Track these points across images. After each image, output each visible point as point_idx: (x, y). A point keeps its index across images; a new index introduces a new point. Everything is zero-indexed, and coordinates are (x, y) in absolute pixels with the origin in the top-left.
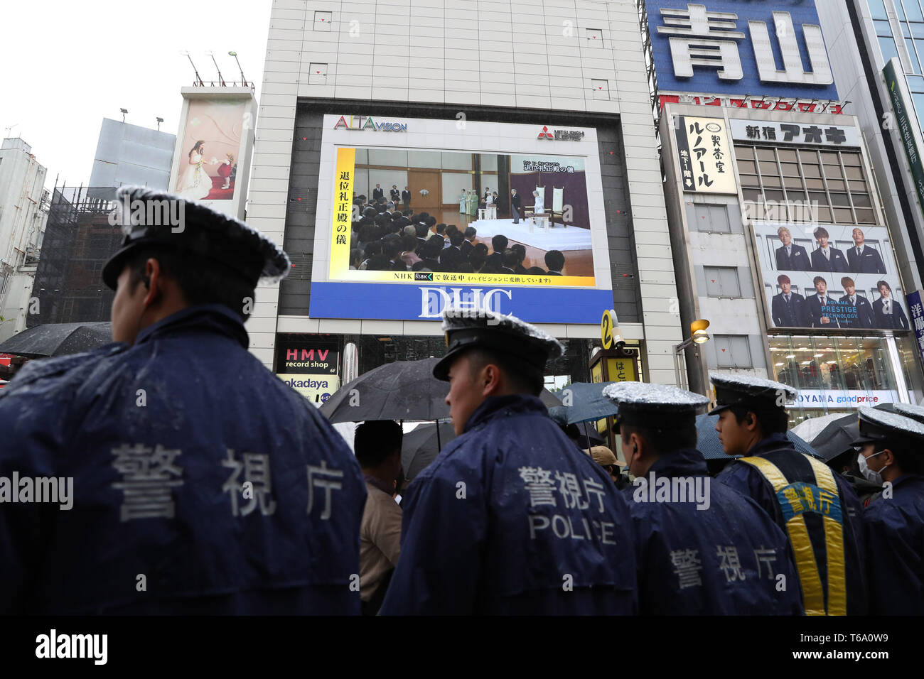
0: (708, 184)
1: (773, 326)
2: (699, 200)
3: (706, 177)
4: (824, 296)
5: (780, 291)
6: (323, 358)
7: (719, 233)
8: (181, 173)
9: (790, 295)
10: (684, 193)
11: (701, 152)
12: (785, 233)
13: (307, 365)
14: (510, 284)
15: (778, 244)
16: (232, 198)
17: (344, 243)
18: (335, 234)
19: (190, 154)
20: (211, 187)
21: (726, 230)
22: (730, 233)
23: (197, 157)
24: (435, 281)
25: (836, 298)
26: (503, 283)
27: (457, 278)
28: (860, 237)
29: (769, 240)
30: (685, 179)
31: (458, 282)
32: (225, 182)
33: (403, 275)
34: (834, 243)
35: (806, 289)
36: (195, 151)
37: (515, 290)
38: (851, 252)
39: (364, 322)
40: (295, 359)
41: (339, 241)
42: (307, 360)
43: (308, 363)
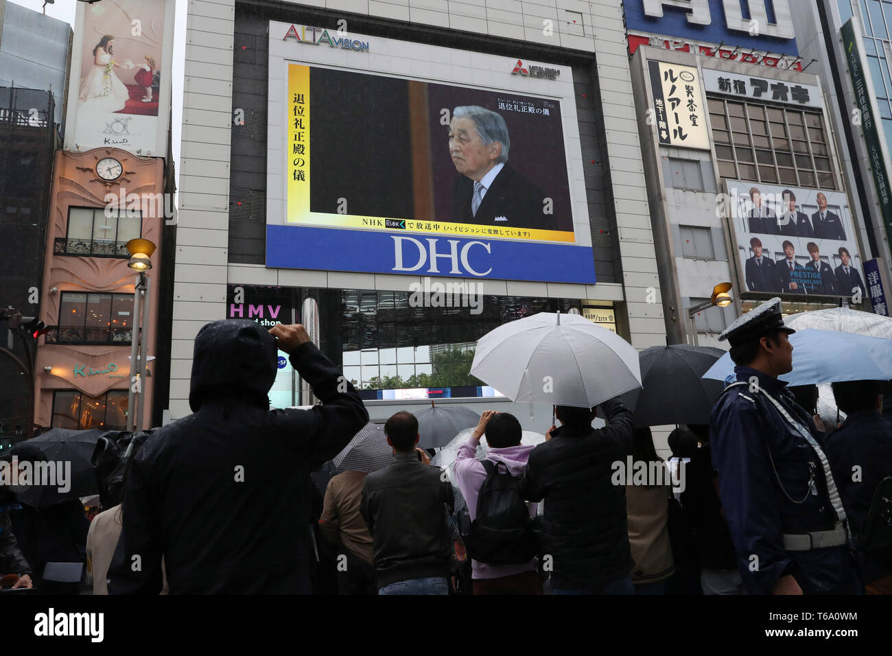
0: (683, 138)
1: (747, 290)
2: (674, 154)
3: (680, 129)
4: (792, 261)
5: (753, 254)
6: (274, 316)
7: (693, 191)
8: (84, 75)
9: (761, 258)
10: (660, 146)
11: (675, 102)
12: (757, 194)
14: (487, 236)
17: (303, 179)
18: (291, 169)
19: (95, 52)
20: (127, 97)
21: (699, 188)
22: (703, 191)
23: (104, 57)
24: (408, 229)
25: (803, 263)
26: (481, 235)
27: (432, 227)
28: (823, 201)
30: (660, 130)
31: (433, 231)
32: (146, 93)
33: (373, 221)
34: (800, 207)
35: (777, 253)
36: (101, 49)
37: (495, 244)
38: (815, 216)
39: (330, 274)
40: (241, 315)
41: (297, 177)
42: (255, 317)
43: (257, 321)
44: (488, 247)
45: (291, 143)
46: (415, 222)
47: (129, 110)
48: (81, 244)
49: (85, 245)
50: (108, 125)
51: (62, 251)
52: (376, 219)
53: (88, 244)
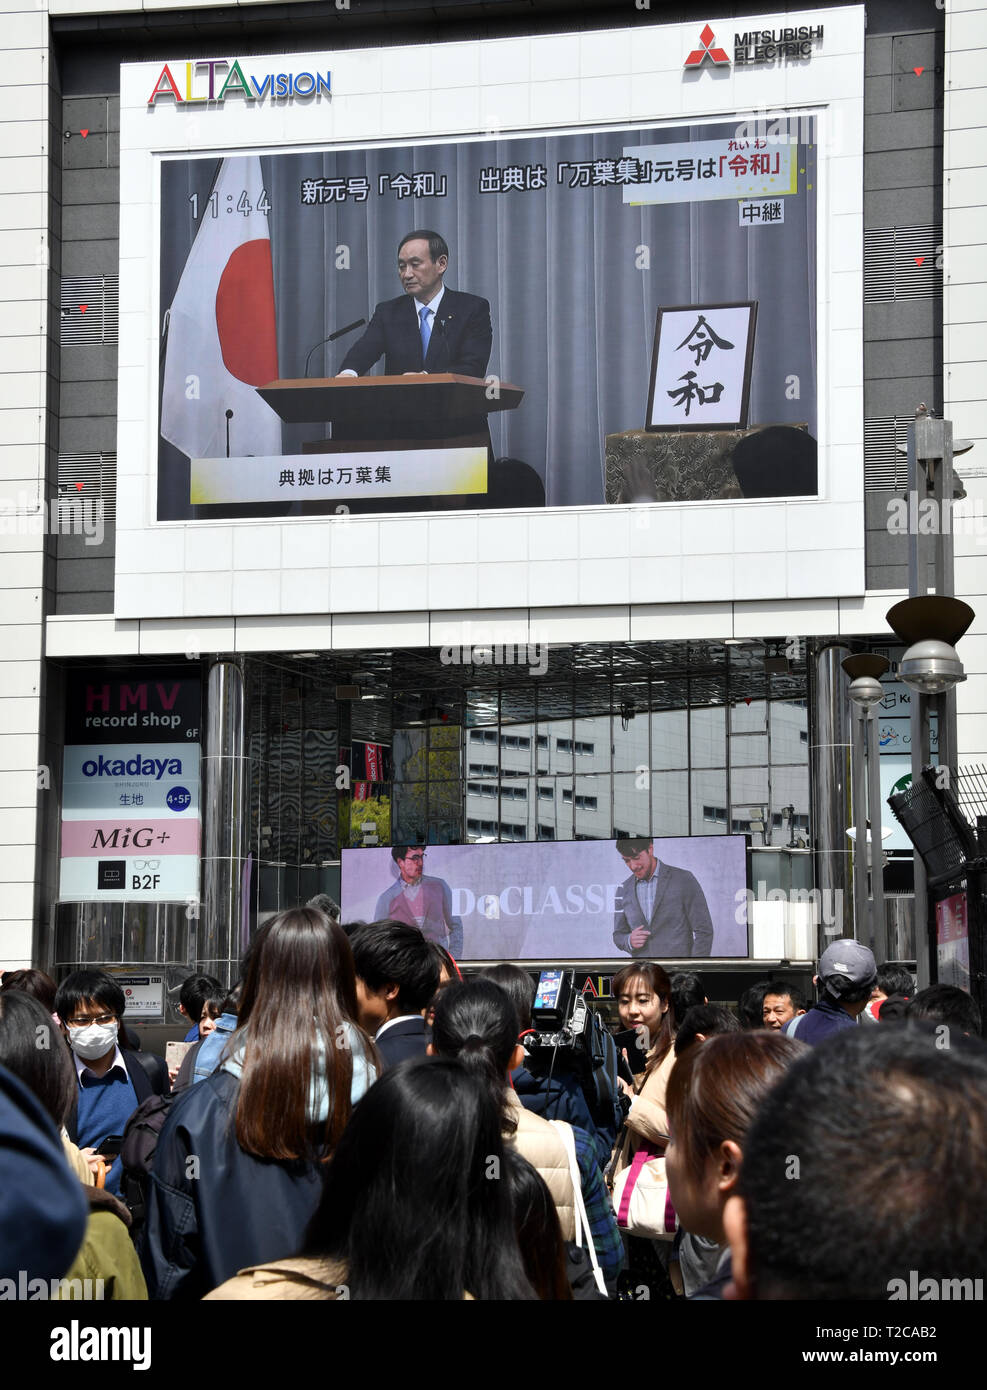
6: (168, 706)
13: (133, 721)
39: (243, 625)
40: (105, 707)
42: (133, 709)
43: (135, 717)
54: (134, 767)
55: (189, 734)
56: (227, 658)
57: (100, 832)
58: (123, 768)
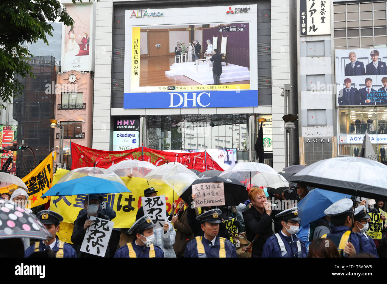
0: (314, 30)
1: (338, 105)
2: (309, 39)
3: (314, 26)
4: (370, 88)
5: (345, 87)
6: (132, 124)
7: (317, 57)
10: (301, 36)
11: (313, 11)
12: (353, 55)
13: (126, 127)
14: (210, 89)
15: (348, 61)
16: (89, 55)
17: (137, 74)
18: (133, 70)
19: (69, 33)
20: (79, 49)
21: (323, 54)
22: (324, 56)
24: (176, 90)
26: (207, 90)
27: (186, 88)
29: (343, 60)
30: (302, 28)
31: (187, 90)
32: (85, 47)
35: (360, 85)
36: (71, 32)
37: (212, 93)
39: (146, 110)
40: (121, 125)
41: (135, 73)
42: (126, 125)
43: (126, 126)
44: (209, 95)
45: (133, 60)
46: (179, 87)
47: (80, 54)
48: (65, 105)
49: (66, 106)
50: (74, 61)
51: (60, 108)
52: (164, 87)
53: (67, 105)
54: (126, 135)
55: (136, 129)
56: (143, 116)
57: (120, 147)
58: (124, 135)
